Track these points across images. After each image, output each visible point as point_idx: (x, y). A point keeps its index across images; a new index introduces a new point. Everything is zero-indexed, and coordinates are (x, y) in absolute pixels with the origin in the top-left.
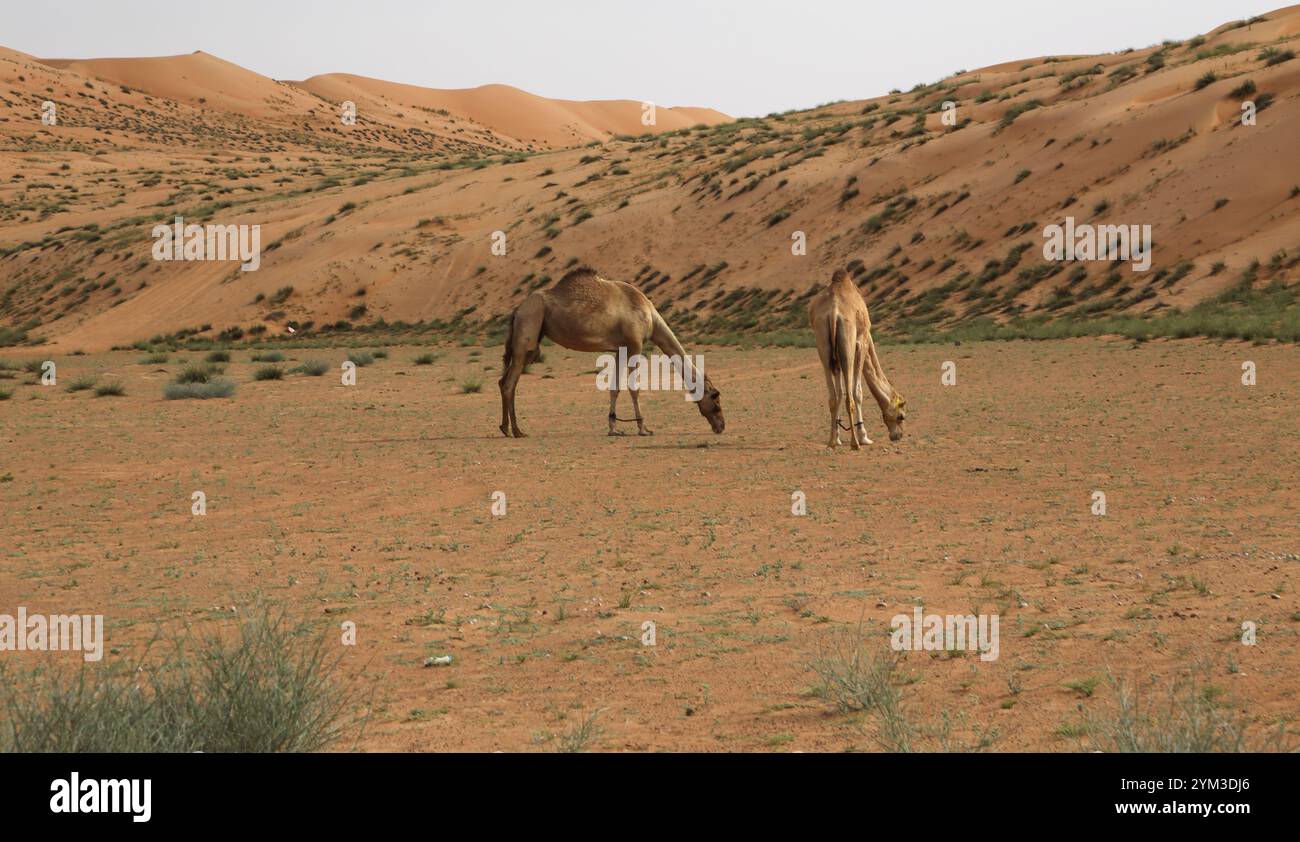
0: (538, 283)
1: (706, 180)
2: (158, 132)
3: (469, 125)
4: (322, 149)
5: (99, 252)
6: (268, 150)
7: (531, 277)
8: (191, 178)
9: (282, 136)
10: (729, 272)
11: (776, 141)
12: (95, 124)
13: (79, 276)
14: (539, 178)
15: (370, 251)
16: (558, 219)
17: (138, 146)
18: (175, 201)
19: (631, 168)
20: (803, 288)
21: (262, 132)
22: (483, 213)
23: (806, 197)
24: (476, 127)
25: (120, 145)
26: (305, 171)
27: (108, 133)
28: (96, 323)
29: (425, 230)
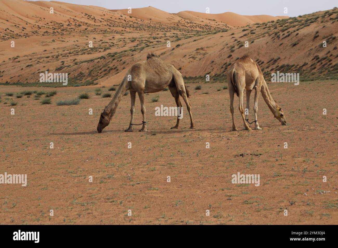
0: (228, 65)
1: (276, 34)
2: (138, 28)
3: (221, 23)
4: (181, 31)
5: (114, 60)
6: (167, 31)
7: (226, 63)
8: (144, 39)
9: (171, 28)
10: (281, 60)
11: (297, 23)
12: (122, 26)
13: (108, 66)
14: (230, 36)
15: (183, 57)
16: (234, 47)
17: (133, 32)
18: (138, 46)
19: (256, 32)
20: (301, 64)
21: (166, 27)
22: (214, 46)
23: (304, 38)
24: (223, 24)
25: (128, 31)
26: (173, 36)
27: (125, 28)
28: (111, 79)
29: (198, 51)
